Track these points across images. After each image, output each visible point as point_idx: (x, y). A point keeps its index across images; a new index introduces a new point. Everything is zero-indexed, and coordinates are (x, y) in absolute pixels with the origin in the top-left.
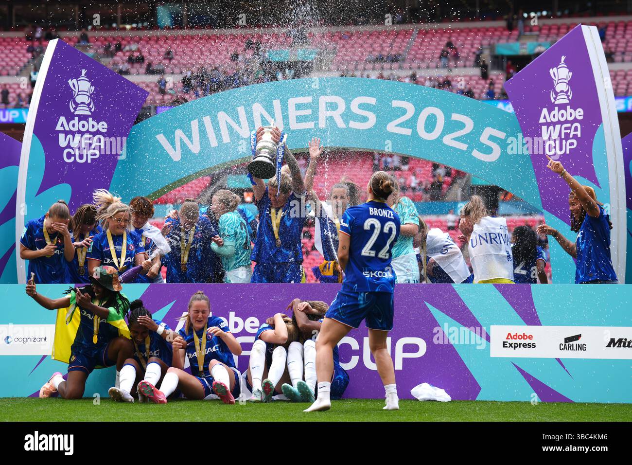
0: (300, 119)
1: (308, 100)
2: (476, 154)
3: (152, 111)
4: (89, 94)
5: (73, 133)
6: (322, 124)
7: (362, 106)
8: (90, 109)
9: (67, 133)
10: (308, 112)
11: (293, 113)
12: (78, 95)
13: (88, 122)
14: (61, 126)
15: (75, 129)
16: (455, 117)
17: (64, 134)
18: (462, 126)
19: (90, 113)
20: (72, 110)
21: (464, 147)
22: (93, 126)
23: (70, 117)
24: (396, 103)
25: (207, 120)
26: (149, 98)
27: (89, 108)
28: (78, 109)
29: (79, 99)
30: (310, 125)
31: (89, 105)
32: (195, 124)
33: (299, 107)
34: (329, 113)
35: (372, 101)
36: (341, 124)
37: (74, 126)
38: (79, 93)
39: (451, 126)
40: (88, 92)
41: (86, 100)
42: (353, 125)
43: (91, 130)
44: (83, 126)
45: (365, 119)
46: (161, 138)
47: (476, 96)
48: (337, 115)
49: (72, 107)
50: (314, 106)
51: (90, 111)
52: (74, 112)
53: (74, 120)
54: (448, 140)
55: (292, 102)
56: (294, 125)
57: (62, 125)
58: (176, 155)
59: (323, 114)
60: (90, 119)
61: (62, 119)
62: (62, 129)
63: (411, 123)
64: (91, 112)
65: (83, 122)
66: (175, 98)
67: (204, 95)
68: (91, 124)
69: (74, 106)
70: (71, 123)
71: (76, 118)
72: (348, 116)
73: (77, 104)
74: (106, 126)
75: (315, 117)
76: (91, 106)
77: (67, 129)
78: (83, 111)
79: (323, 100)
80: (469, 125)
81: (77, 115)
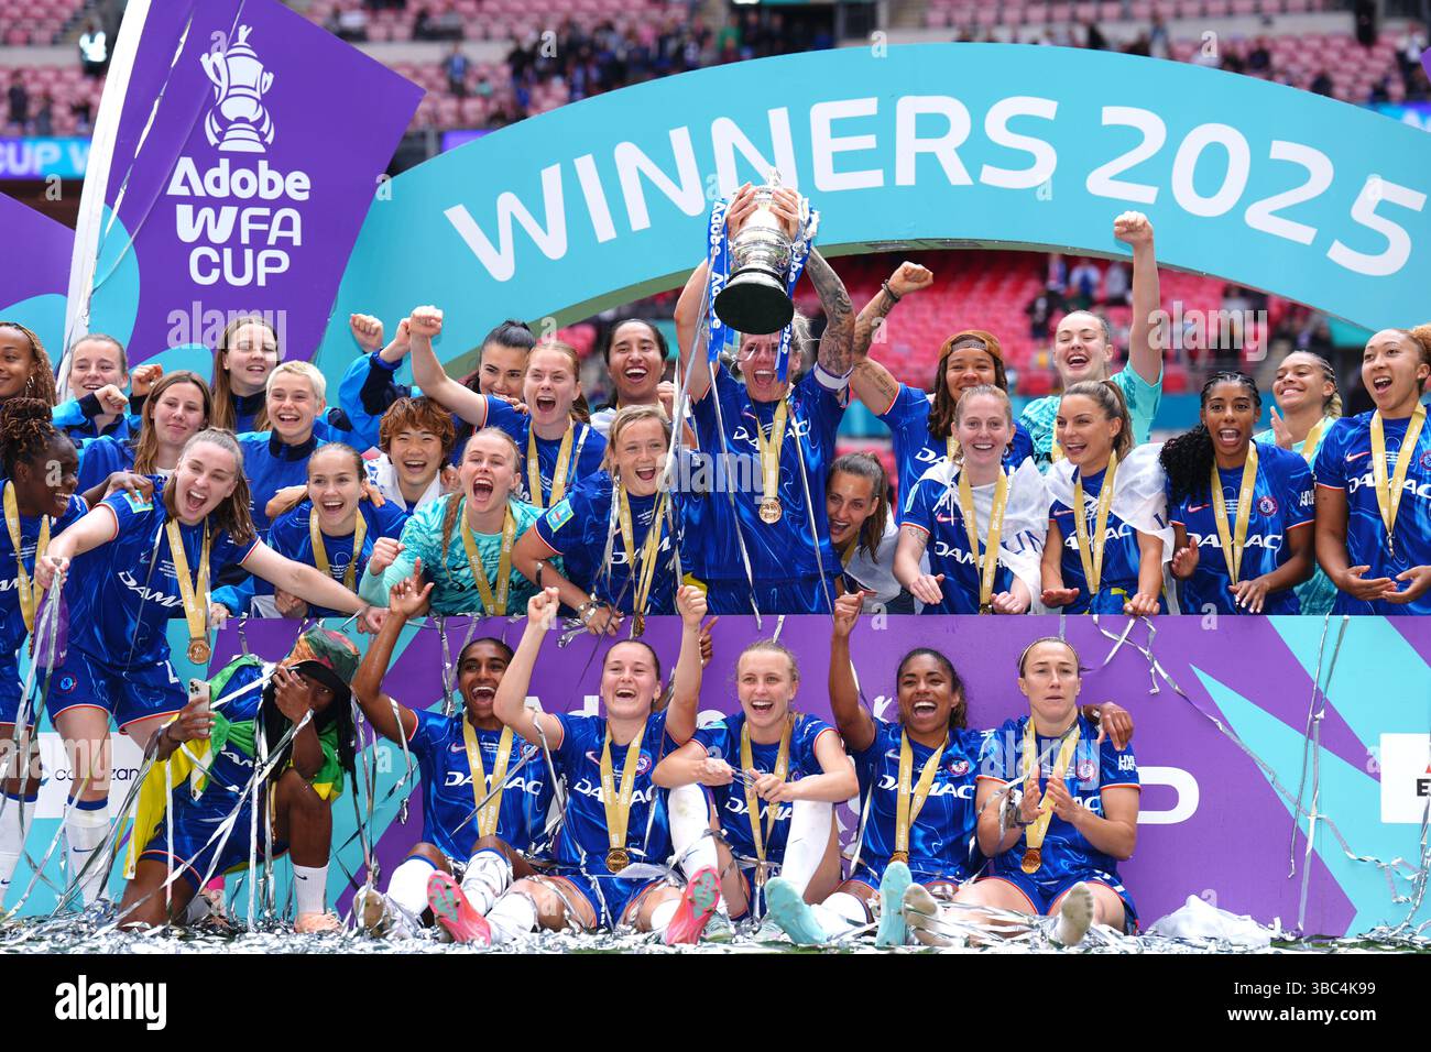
0: (843, 162)
1: (867, 107)
2: (1340, 253)
3: (431, 144)
4: (258, 96)
5: (217, 204)
6: (906, 175)
7: (1017, 124)
8: (262, 136)
9: (198, 203)
10: (868, 142)
11: (824, 146)
12: (227, 97)
13: (256, 172)
14: (183, 184)
15: (223, 193)
16: (1282, 150)
17: (190, 208)
18: (1299, 175)
19: (260, 149)
20: (213, 140)
21: (1304, 234)
22: (271, 185)
23: (206, 158)
24: (1113, 115)
25: (586, 166)
26: (424, 106)
27: (258, 132)
28: (229, 135)
29: (230, 109)
30: (873, 179)
31: (258, 124)
32: (551, 178)
33: (840, 128)
34: (927, 145)
35: (1045, 108)
36: (957, 175)
37: (217, 182)
38: (232, 92)
39: (1269, 178)
40: (255, 89)
41: (251, 110)
42: (992, 176)
43: (265, 194)
44: (244, 183)
45: (1024, 161)
46: (459, 217)
47: (1340, 91)
48: (946, 150)
49: (211, 129)
50: (883, 126)
51: (263, 142)
52: (217, 145)
53: (218, 166)
54: (1260, 216)
55: (822, 114)
56: (828, 180)
57: (186, 182)
58: (501, 265)
59: (908, 145)
60: (263, 165)
61: (186, 165)
62: (185, 191)
63: (1157, 170)
64: (265, 145)
65: (243, 173)
66: (493, 107)
67: (571, 100)
68: (265, 181)
69: (218, 129)
70: (211, 174)
71: (224, 163)
72: (977, 151)
73: (225, 124)
74: (306, 183)
75: (883, 157)
76: (264, 129)
77: (199, 192)
78: (242, 141)
79: (909, 108)
80: (1321, 172)
81: (227, 154)
